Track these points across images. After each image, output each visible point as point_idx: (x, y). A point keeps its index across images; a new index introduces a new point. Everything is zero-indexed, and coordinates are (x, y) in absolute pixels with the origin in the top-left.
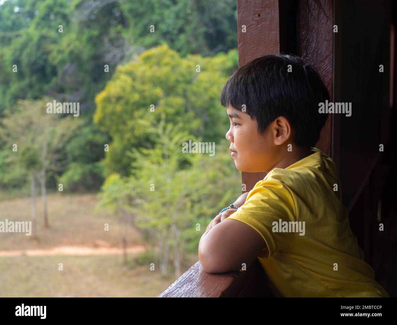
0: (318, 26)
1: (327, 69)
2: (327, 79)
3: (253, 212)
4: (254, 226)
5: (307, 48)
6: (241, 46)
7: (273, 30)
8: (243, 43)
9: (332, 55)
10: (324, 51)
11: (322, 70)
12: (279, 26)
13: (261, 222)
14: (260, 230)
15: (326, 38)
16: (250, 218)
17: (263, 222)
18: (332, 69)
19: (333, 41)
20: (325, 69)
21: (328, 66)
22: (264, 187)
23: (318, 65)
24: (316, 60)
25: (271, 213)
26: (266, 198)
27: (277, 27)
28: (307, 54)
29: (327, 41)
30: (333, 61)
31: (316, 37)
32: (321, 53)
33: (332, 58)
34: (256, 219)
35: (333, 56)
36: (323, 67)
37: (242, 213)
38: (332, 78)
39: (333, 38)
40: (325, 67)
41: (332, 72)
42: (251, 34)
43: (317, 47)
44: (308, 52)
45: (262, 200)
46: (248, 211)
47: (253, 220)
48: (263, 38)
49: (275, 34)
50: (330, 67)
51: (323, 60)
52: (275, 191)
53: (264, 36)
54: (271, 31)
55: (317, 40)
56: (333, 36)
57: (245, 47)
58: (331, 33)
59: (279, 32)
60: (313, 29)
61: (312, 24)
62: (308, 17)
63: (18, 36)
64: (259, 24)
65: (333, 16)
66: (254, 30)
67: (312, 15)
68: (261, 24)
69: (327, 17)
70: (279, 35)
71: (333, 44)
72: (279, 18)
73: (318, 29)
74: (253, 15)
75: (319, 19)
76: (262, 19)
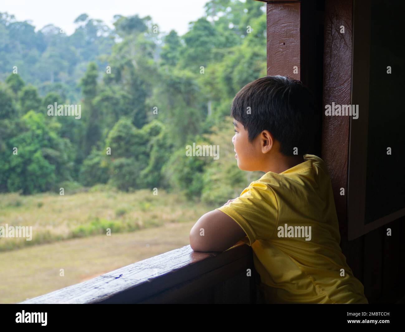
0: (339, 53)
1: (346, 91)
2: (346, 100)
3: (238, 207)
4: (236, 218)
5: (330, 73)
6: (269, 69)
7: (295, 57)
8: (271, 67)
9: (350, 78)
10: (343, 76)
11: (342, 92)
12: (300, 53)
13: (242, 216)
14: (240, 222)
15: (346, 64)
16: (233, 212)
17: (244, 217)
18: (350, 91)
19: (352, 67)
20: (344, 91)
21: (347, 88)
23: (339, 87)
24: (338, 83)
25: (253, 210)
26: (252, 197)
27: (299, 54)
29: (347, 67)
30: (351, 83)
31: (337, 63)
32: (341, 77)
33: (350, 82)
34: (239, 213)
35: (351, 80)
36: (343, 89)
39: (351, 64)
40: (344, 90)
41: (351, 94)
42: (277, 59)
43: (338, 72)
44: (331, 76)
45: (248, 199)
47: (236, 214)
48: (287, 63)
50: (348, 90)
51: (343, 83)
53: (288, 62)
54: (293, 57)
55: (339, 66)
56: (352, 62)
57: (272, 71)
58: (350, 59)
59: (300, 59)
60: (336, 56)
61: (335, 52)
62: (332, 46)
63: (230, 53)
64: (284, 51)
65: (352, 45)
66: (279, 56)
67: (335, 44)
68: (285, 51)
69: (347, 46)
70: (300, 61)
71: (351, 69)
72: (300, 46)
73: (339, 56)
74: (280, 43)
75: (341, 48)
76: (286, 47)
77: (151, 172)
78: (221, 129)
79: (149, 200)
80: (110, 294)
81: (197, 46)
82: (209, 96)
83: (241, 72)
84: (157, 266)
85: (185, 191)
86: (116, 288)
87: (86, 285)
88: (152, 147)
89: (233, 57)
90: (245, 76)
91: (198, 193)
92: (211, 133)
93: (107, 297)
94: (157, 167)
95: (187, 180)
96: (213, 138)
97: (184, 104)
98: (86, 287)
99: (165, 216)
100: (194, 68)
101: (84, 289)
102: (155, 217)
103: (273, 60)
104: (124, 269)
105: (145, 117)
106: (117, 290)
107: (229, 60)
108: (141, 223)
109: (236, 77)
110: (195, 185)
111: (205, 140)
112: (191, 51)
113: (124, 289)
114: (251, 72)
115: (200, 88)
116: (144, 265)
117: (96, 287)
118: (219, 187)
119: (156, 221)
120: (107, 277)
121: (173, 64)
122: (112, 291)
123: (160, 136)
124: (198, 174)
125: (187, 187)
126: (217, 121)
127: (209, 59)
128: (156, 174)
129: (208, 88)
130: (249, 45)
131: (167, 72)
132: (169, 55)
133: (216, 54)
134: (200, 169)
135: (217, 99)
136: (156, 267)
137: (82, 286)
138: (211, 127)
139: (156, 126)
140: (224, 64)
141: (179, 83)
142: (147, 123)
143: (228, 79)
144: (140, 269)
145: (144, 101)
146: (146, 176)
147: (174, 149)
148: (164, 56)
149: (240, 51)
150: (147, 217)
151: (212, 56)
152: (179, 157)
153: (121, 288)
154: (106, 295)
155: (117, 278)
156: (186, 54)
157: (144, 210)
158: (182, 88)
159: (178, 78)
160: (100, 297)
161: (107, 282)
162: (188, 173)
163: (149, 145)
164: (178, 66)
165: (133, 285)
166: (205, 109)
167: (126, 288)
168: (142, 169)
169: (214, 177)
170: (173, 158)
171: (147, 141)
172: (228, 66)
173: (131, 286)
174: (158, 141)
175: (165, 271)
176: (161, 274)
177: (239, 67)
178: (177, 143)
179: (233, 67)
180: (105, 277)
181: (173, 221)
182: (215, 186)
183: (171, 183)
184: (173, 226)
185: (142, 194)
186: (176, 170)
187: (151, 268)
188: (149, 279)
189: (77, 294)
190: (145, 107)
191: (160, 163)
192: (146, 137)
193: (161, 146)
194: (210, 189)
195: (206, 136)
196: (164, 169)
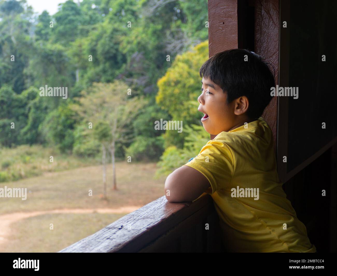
0: (268, 31)
1: (274, 62)
3: (202, 162)
4: (202, 171)
5: (261, 47)
7: (233, 34)
8: (212, 43)
9: (278, 52)
10: (272, 49)
11: (271, 63)
13: (208, 169)
14: (206, 174)
15: (274, 39)
16: (200, 166)
17: (209, 169)
18: (278, 62)
19: (279, 42)
20: (273, 62)
22: (213, 145)
23: (268, 59)
24: (267, 55)
25: (215, 164)
26: (212, 153)
27: (236, 32)
28: (260, 51)
29: (275, 42)
30: (279, 56)
31: (266, 39)
32: (270, 51)
33: (278, 55)
34: (204, 167)
36: (271, 61)
37: (195, 162)
38: (278, 68)
39: (279, 40)
41: (278, 65)
42: (217, 37)
43: (267, 46)
44: (261, 50)
45: (210, 154)
46: (199, 161)
47: (202, 167)
49: (235, 37)
50: (276, 61)
51: (272, 56)
52: (219, 148)
53: (227, 38)
54: (231, 34)
55: (268, 41)
56: (279, 38)
57: (213, 46)
58: (278, 36)
59: (237, 36)
60: (265, 33)
61: (264, 30)
62: (261, 24)
63: (94, 29)
64: (223, 29)
65: (279, 24)
66: (220, 34)
67: (264, 23)
68: (225, 29)
69: (275, 24)
70: (237, 37)
71: (279, 44)
72: (237, 25)
73: (268, 33)
74: (219, 23)
75: (269, 26)
76: (226, 26)
77: (30, 130)
78: (88, 93)
79: (29, 154)
80: (123, 243)
81: (66, 24)
82: (77, 65)
83: (104, 45)
84: (147, 216)
85: (59, 145)
86: (124, 238)
87: (98, 236)
88: (30, 109)
89: (96, 33)
90: (107, 48)
91: (70, 146)
92: (81, 96)
93: (121, 247)
94: (35, 125)
95: (60, 136)
96: (82, 100)
97: (56, 73)
98: (98, 238)
99: (43, 167)
100: (63, 42)
101: (99, 240)
102: (34, 168)
103: (214, 37)
104: (121, 220)
105: (23, 84)
106: (126, 239)
107: (94, 35)
108: (23, 173)
109: (99, 48)
110: (67, 140)
111: (75, 102)
112: (61, 28)
113: (132, 238)
114: (112, 44)
115: (69, 59)
116: (136, 217)
117: (107, 238)
118: (88, 141)
119: (36, 171)
120: (111, 228)
121: (47, 40)
122: (122, 241)
123: (37, 100)
124: (70, 131)
125: (61, 142)
126: (84, 86)
127: (76, 35)
128: (34, 131)
129: (76, 59)
130: (110, 23)
131: (42, 46)
132: (43, 32)
133: (82, 30)
134: (72, 127)
135: (84, 68)
136: (147, 218)
137: (96, 238)
138: (80, 91)
139: (33, 92)
140: (89, 38)
141: (52, 55)
142: (26, 89)
143: (93, 51)
144: (134, 220)
145: (22, 71)
146: (26, 133)
147: (48, 111)
148: (38, 33)
149: (102, 27)
150: (28, 168)
151: (78, 32)
152: (53, 117)
153: (129, 237)
154: (120, 245)
155: (120, 229)
156: (57, 31)
157: (25, 162)
158: (54, 59)
159: (51, 51)
160: (116, 246)
161: (114, 232)
162: (61, 130)
163: (27, 107)
164: (50, 41)
165: (137, 234)
166: (74, 76)
167: (133, 237)
168: (22, 128)
169: (84, 133)
170: (48, 118)
171: (26, 104)
172: (92, 40)
173: (136, 236)
174: (35, 104)
175: (156, 220)
176: (155, 224)
177: (102, 41)
178: (51, 105)
179: (97, 40)
180: (109, 228)
181: (50, 171)
182: (85, 141)
183: (47, 138)
184: (50, 175)
185: (23, 148)
186: (51, 128)
187: (143, 219)
188: (147, 228)
189: (96, 245)
190: (22, 75)
191: (36, 122)
192: (25, 101)
193: (37, 108)
194: (80, 143)
195: (76, 99)
196: (40, 127)
